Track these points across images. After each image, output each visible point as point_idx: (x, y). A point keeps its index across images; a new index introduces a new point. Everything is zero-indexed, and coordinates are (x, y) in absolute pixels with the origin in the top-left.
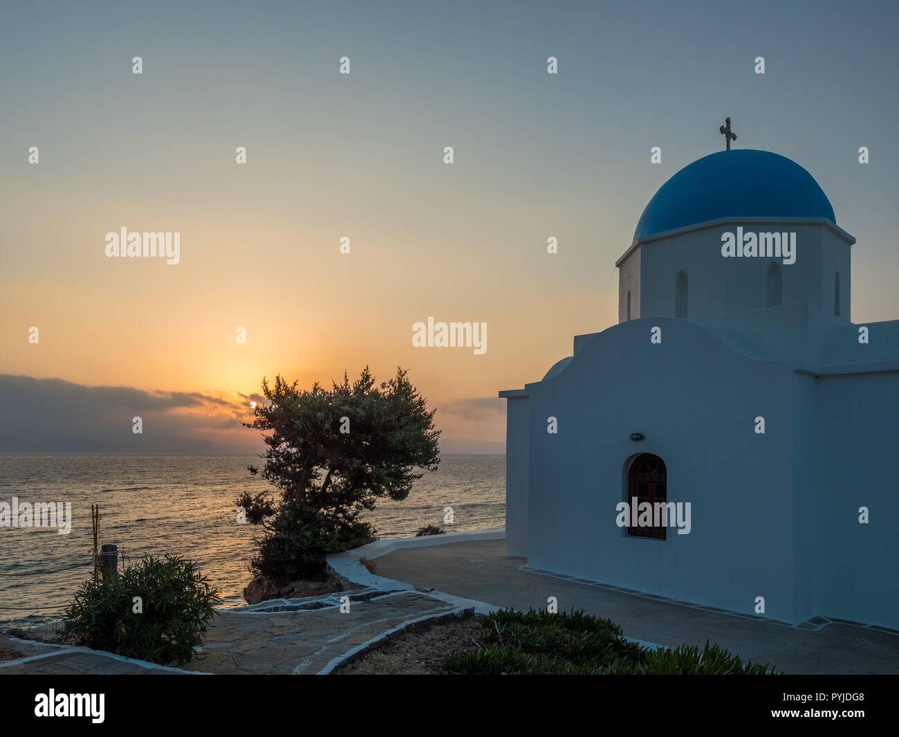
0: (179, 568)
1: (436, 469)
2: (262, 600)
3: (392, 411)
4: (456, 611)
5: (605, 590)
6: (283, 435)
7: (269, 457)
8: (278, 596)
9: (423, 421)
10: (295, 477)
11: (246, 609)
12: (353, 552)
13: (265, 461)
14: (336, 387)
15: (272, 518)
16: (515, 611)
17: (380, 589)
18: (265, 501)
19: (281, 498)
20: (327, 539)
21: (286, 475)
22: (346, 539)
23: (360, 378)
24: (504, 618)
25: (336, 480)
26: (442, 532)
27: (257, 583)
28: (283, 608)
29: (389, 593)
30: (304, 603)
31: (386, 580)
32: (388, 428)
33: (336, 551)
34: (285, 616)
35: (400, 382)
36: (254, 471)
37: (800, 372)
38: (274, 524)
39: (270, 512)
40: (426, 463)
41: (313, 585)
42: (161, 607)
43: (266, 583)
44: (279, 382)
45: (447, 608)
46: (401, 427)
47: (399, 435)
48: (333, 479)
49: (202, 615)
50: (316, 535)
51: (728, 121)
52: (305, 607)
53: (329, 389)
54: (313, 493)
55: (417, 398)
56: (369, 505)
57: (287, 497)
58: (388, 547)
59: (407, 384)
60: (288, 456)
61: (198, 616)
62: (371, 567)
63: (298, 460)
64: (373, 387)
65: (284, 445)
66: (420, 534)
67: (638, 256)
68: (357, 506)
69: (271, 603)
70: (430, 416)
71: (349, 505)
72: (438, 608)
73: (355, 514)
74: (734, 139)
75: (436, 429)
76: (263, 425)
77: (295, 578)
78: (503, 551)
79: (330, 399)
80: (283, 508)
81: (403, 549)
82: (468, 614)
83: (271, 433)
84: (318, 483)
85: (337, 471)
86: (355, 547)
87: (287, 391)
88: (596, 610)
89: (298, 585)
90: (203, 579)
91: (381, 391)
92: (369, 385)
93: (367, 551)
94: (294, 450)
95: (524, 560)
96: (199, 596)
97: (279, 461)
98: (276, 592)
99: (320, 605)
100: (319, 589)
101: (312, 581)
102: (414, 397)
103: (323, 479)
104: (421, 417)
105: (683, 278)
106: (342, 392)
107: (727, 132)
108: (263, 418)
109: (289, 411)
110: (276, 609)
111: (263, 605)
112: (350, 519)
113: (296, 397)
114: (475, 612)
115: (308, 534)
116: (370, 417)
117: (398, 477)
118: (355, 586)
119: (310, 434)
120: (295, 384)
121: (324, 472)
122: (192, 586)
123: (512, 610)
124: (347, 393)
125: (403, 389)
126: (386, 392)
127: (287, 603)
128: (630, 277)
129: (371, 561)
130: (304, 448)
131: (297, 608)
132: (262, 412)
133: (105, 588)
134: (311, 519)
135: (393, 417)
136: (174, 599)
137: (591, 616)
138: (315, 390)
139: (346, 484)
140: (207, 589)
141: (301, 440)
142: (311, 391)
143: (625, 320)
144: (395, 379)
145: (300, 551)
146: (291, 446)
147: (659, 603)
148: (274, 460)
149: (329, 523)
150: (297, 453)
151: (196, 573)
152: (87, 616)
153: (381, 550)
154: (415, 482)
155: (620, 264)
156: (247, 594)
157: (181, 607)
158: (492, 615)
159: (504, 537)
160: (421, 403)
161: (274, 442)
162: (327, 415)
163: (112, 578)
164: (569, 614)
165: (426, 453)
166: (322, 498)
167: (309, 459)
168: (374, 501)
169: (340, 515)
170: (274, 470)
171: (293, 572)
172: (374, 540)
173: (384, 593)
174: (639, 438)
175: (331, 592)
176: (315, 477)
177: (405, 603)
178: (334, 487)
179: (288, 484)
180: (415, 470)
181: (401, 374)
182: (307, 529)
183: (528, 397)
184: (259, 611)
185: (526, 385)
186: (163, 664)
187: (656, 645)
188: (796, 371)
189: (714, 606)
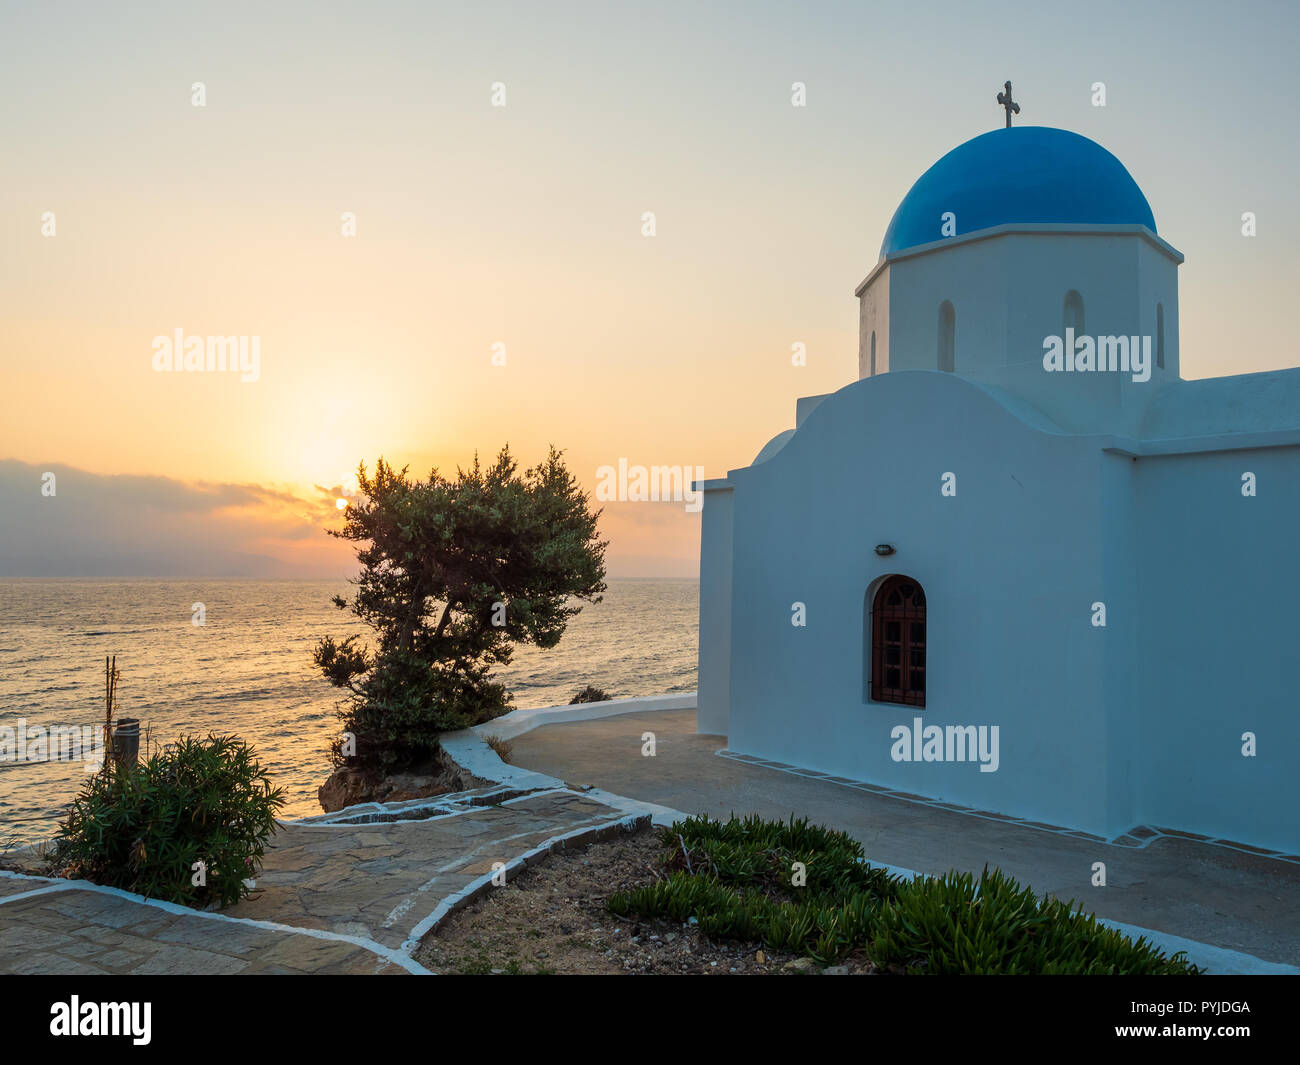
0: (228, 755)
1: (600, 599)
2: (345, 805)
3: (540, 512)
4: (625, 821)
5: (840, 788)
6: (385, 548)
7: (363, 582)
8: (369, 798)
9: (583, 526)
10: (400, 612)
11: (322, 819)
12: (479, 729)
13: (356, 590)
14: (462, 476)
15: (365, 677)
16: (710, 821)
17: (517, 787)
18: (355, 649)
19: (379, 647)
20: (443, 709)
21: (387, 610)
22: (469, 709)
23: (497, 462)
24: (696, 832)
25: (458, 617)
26: (607, 698)
27: (339, 778)
28: (376, 818)
29: (529, 792)
30: (407, 809)
31: (525, 773)
32: (535, 538)
33: (455, 728)
34: (378, 830)
35: (552, 467)
36: (341, 603)
37: (1110, 452)
38: (367, 686)
39: (361, 668)
40: (587, 592)
41: (420, 782)
42: (199, 818)
43: (351, 779)
44: (381, 468)
45: (611, 816)
46: (553, 537)
47: (550, 549)
48: (454, 615)
49: (258, 830)
50: (426, 703)
51: (1008, 86)
52: (407, 816)
53: (453, 479)
54: (424, 638)
55: (576, 492)
56: (503, 656)
57: (386, 643)
58: (530, 721)
59: (562, 470)
60: (390, 581)
61: (251, 831)
62: (503, 751)
63: (405, 587)
64: (514, 476)
65: (385, 564)
66: (575, 701)
67: (885, 281)
68: (486, 659)
69: (358, 810)
70: (594, 520)
71: (475, 656)
72: (599, 817)
73: (484, 670)
74: (1017, 112)
75: (601, 539)
76: (356, 533)
77: (393, 770)
78: (694, 728)
79: (452, 493)
80: (380, 661)
81: (550, 724)
82: (643, 825)
83: (367, 545)
84: (432, 621)
85: (459, 604)
86: (481, 721)
87: (392, 481)
88: (826, 817)
89: (399, 781)
90: (262, 773)
91: (525, 481)
92: (509, 473)
93: (500, 728)
94: (399, 571)
95: (723, 740)
96: (256, 799)
97: (378, 588)
98: (364, 794)
99: (428, 813)
100: (428, 787)
101: (418, 775)
102: (572, 490)
103: (440, 614)
104: (581, 521)
105: (947, 313)
106: (471, 483)
107: (1006, 101)
108: (357, 523)
109: (395, 512)
110: (365, 819)
111: (347, 813)
112: (476, 677)
113: (404, 490)
114: (653, 821)
115: (416, 701)
116: (508, 521)
117: (547, 612)
118: (481, 782)
119: (423, 546)
120: (404, 471)
121: (439, 606)
122: (246, 783)
123: (706, 818)
124: (477, 484)
125: (557, 478)
126: (533, 483)
127: (381, 809)
128: (875, 311)
129: (505, 743)
130: (413, 567)
131: (396, 817)
132: (355, 514)
133: (119, 786)
134: (420, 678)
135: (541, 521)
136: (218, 803)
137: (819, 828)
138: (433, 479)
139: (472, 623)
140: (267, 787)
141: (410, 556)
142: (426, 481)
143: (868, 375)
144: (545, 463)
145: (403, 728)
146: (394, 566)
147: (915, 806)
148: (370, 587)
149: (446, 682)
150: (403, 576)
151: (252, 763)
152: (92, 832)
153: (519, 725)
154: (571, 620)
155: (861, 293)
156: (324, 795)
157: (227, 816)
158: (677, 827)
159: (695, 705)
160: (581, 499)
161: (370, 559)
162: (447, 518)
163: (131, 772)
164: (787, 824)
165: (585, 576)
166: (437, 645)
167: (420, 586)
168: (511, 650)
169: (462, 671)
170: (369, 602)
171: (392, 760)
172: (509, 710)
173: (521, 793)
174: (886, 551)
175: (444, 792)
176: (428, 613)
177: (553, 809)
178: (454, 629)
179: (390, 623)
180: (571, 601)
181: (555, 456)
182: (415, 694)
183: (731, 489)
184: (340, 822)
185: (729, 473)
186: (198, 908)
187: (912, 872)
188: (1105, 450)
189: (996, 811)
